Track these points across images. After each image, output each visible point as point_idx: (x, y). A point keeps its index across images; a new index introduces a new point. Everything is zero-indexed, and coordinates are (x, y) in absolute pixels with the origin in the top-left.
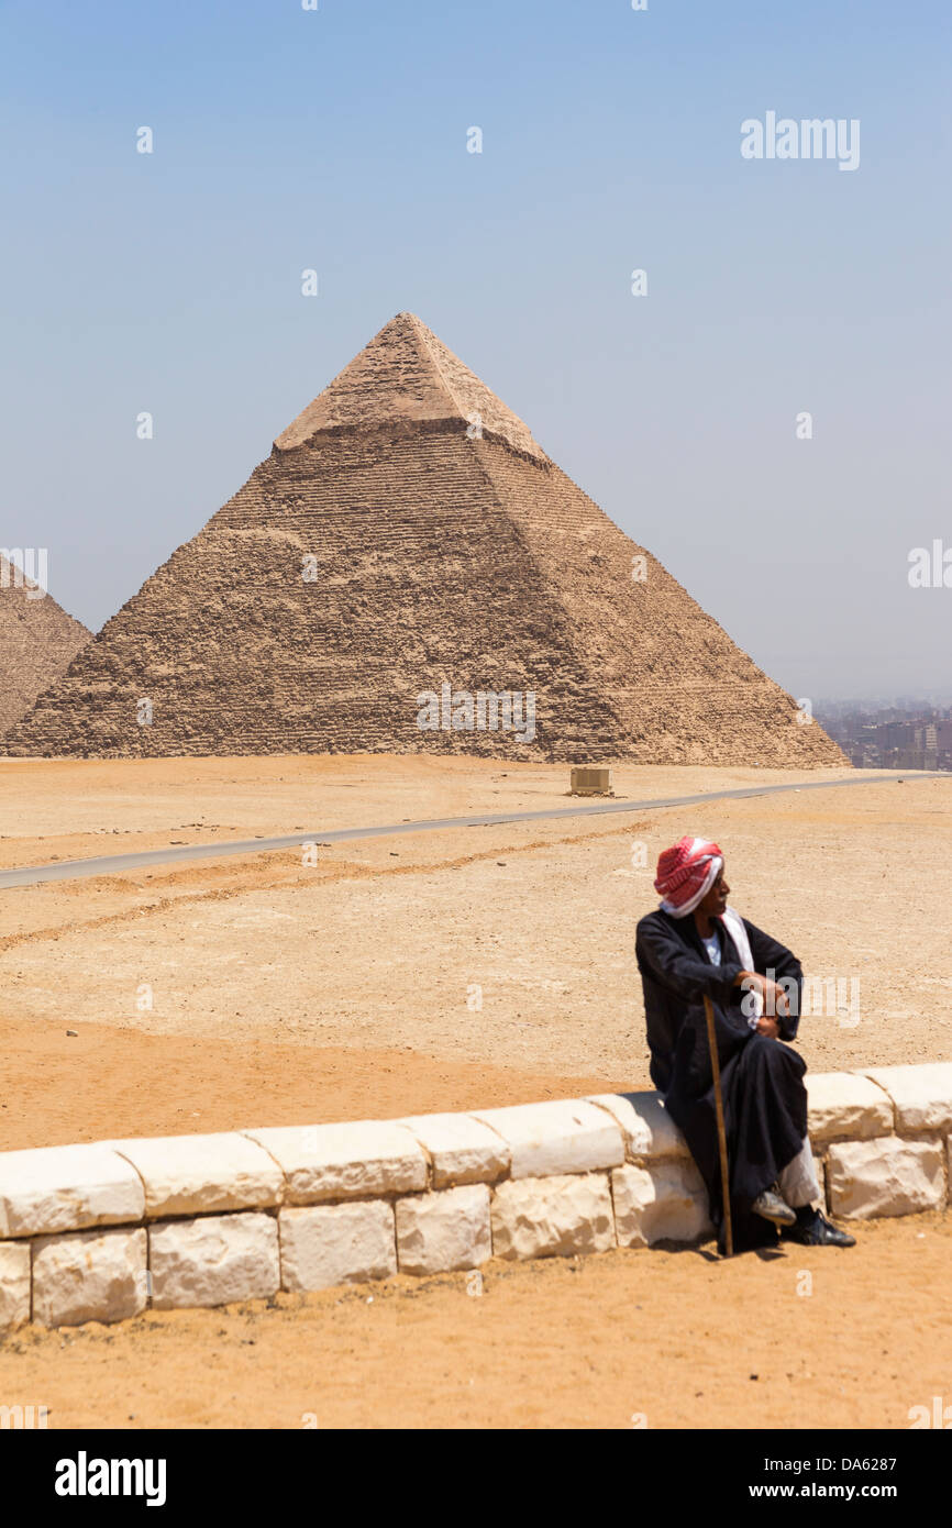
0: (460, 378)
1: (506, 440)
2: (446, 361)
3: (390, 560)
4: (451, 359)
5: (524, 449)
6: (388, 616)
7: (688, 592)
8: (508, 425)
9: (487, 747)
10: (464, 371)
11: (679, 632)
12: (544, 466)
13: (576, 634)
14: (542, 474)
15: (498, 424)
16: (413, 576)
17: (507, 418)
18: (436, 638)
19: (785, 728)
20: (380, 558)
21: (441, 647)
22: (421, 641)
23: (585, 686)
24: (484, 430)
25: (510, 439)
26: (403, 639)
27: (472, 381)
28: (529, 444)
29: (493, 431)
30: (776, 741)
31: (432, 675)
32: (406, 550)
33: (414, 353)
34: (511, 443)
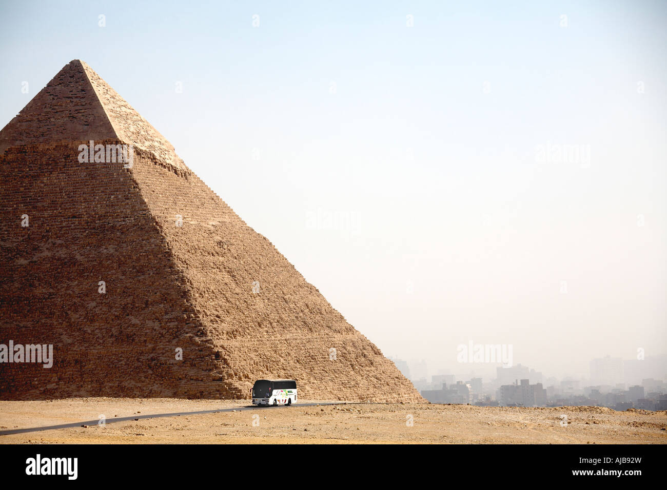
0: (118, 109)
1: (154, 155)
2: (108, 96)
3: (61, 245)
4: (113, 95)
5: (168, 162)
6: (59, 287)
7: (295, 267)
8: (156, 144)
9: (130, 386)
10: (123, 103)
11: (285, 297)
12: (186, 175)
13: (199, 299)
14: (181, 180)
15: (147, 144)
16: (78, 257)
17: (157, 139)
18: (94, 304)
19: (368, 368)
20: (54, 244)
21: (97, 310)
22: (83, 306)
23: (204, 339)
24: (135, 148)
25: (157, 155)
26: (69, 305)
27: (128, 111)
28: (172, 158)
29: (143, 148)
30: (359, 378)
31: (89, 331)
32: (73, 238)
33: (83, 90)
34: (158, 157)
